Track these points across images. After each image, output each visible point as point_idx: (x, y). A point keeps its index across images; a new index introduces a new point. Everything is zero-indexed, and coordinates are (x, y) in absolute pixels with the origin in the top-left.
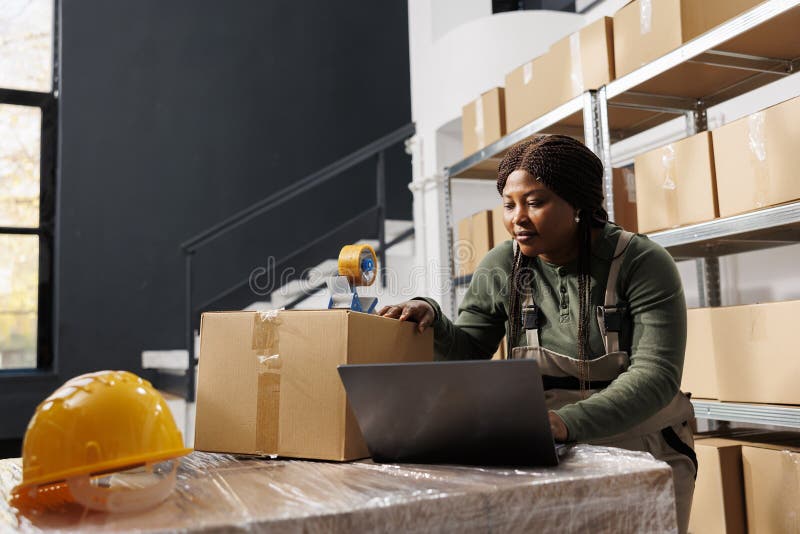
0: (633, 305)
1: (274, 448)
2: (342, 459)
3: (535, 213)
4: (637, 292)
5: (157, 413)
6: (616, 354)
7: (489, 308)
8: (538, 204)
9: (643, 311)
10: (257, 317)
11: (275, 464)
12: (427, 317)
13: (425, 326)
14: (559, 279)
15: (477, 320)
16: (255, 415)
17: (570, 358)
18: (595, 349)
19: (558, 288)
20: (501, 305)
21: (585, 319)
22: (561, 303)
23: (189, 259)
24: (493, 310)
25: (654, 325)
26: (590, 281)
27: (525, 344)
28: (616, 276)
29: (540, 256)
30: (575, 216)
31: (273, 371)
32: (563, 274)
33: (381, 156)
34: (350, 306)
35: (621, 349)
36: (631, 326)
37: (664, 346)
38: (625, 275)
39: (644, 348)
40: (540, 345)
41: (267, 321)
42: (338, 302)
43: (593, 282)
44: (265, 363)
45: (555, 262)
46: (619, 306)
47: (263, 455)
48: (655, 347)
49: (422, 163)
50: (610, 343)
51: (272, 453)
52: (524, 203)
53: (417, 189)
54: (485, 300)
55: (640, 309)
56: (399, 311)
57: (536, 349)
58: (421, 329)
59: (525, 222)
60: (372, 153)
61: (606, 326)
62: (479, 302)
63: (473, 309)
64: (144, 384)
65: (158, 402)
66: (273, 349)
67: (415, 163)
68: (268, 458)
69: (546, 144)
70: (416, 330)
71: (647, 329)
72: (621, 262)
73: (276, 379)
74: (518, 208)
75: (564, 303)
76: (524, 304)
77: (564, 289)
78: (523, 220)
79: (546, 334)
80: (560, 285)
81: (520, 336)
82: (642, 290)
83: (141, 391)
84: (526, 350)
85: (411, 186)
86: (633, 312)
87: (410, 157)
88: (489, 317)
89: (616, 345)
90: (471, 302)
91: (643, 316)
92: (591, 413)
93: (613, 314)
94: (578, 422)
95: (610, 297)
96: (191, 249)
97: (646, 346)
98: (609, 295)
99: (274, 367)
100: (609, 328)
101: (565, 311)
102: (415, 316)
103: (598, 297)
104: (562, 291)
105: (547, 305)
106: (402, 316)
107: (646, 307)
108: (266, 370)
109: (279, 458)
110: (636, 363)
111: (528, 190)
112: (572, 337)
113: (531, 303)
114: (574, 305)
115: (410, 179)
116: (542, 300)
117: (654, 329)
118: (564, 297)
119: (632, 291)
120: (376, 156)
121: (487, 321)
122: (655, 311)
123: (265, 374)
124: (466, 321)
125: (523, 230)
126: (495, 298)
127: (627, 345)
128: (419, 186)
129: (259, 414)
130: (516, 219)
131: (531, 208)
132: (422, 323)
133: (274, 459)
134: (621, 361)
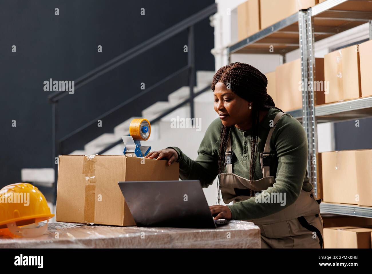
0: (278, 152)
1: (92, 219)
2: (123, 225)
3: (227, 105)
4: (280, 145)
5: (40, 201)
6: (268, 178)
7: (211, 153)
8: (228, 100)
9: (282, 156)
10: (85, 158)
11: (93, 227)
12: (173, 158)
13: (172, 162)
14: (244, 138)
15: (206, 159)
16: (84, 205)
17: (246, 179)
18: (258, 175)
19: (243, 143)
20: (216, 150)
21: (254, 159)
22: (243, 150)
23: (54, 106)
24: (213, 154)
25: (286, 163)
26: (257, 139)
27: (226, 172)
28: (270, 137)
29: (235, 125)
30: (249, 105)
31: (92, 184)
32: (246, 135)
33: (192, 29)
34: (134, 152)
35: (271, 175)
36: (277, 163)
37: (289, 174)
38: (274, 137)
39: (280, 175)
40: (233, 172)
41: (89, 160)
42: (129, 149)
43: (259, 140)
44: (88, 180)
45: (242, 129)
46: (270, 153)
47: (88, 223)
48: (285, 174)
49: (221, 34)
50: (266, 172)
51: (91, 222)
52: (222, 99)
53: (217, 54)
54: (209, 148)
55: (280, 155)
56: (158, 155)
57: (231, 174)
58: (169, 164)
59: (222, 109)
60: (185, 27)
61: (263, 163)
62: (206, 149)
63: (203, 152)
64: (35, 188)
65: (41, 196)
66: (92, 174)
67: (217, 33)
68: (90, 225)
69: (234, 69)
70: (167, 164)
71: (283, 165)
72: (274, 130)
73: (93, 188)
74: (220, 102)
75: (245, 151)
76: (227, 151)
77: (246, 143)
78: (221, 108)
79: (236, 167)
80: (244, 141)
81: (224, 168)
82: (282, 145)
83: (34, 191)
84: (226, 175)
85: (213, 51)
86: (278, 156)
87: (212, 29)
88: (211, 157)
89: (268, 173)
90: (203, 149)
91: (282, 158)
92: (246, 207)
93: (268, 157)
94: (238, 211)
95: (267, 148)
96: (55, 99)
97: (281, 174)
98: (266, 147)
99: (93, 182)
100: (265, 164)
101: (245, 155)
102: (166, 157)
103: (261, 148)
104: (245, 144)
105: (237, 151)
106: (159, 158)
107: (282, 154)
108: (89, 183)
109: (94, 225)
110: (277, 182)
111: (223, 93)
112: (247, 168)
113: (230, 150)
114: (250, 152)
115: (213, 46)
116: (235, 149)
117: (286, 165)
118: (246, 148)
119: (277, 145)
120: (188, 29)
121: (211, 159)
122: (287, 156)
123: (89, 186)
124: (200, 159)
125: (222, 113)
126: (214, 147)
127: (273, 173)
128: (219, 51)
129: (85, 204)
130: (218, 107)
131: (226, 102)
132: (170, 160)
133: (92, 225)
134: (271, 181)
